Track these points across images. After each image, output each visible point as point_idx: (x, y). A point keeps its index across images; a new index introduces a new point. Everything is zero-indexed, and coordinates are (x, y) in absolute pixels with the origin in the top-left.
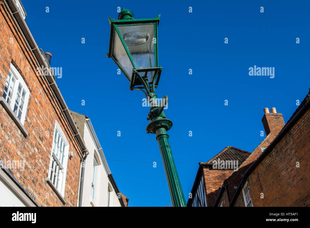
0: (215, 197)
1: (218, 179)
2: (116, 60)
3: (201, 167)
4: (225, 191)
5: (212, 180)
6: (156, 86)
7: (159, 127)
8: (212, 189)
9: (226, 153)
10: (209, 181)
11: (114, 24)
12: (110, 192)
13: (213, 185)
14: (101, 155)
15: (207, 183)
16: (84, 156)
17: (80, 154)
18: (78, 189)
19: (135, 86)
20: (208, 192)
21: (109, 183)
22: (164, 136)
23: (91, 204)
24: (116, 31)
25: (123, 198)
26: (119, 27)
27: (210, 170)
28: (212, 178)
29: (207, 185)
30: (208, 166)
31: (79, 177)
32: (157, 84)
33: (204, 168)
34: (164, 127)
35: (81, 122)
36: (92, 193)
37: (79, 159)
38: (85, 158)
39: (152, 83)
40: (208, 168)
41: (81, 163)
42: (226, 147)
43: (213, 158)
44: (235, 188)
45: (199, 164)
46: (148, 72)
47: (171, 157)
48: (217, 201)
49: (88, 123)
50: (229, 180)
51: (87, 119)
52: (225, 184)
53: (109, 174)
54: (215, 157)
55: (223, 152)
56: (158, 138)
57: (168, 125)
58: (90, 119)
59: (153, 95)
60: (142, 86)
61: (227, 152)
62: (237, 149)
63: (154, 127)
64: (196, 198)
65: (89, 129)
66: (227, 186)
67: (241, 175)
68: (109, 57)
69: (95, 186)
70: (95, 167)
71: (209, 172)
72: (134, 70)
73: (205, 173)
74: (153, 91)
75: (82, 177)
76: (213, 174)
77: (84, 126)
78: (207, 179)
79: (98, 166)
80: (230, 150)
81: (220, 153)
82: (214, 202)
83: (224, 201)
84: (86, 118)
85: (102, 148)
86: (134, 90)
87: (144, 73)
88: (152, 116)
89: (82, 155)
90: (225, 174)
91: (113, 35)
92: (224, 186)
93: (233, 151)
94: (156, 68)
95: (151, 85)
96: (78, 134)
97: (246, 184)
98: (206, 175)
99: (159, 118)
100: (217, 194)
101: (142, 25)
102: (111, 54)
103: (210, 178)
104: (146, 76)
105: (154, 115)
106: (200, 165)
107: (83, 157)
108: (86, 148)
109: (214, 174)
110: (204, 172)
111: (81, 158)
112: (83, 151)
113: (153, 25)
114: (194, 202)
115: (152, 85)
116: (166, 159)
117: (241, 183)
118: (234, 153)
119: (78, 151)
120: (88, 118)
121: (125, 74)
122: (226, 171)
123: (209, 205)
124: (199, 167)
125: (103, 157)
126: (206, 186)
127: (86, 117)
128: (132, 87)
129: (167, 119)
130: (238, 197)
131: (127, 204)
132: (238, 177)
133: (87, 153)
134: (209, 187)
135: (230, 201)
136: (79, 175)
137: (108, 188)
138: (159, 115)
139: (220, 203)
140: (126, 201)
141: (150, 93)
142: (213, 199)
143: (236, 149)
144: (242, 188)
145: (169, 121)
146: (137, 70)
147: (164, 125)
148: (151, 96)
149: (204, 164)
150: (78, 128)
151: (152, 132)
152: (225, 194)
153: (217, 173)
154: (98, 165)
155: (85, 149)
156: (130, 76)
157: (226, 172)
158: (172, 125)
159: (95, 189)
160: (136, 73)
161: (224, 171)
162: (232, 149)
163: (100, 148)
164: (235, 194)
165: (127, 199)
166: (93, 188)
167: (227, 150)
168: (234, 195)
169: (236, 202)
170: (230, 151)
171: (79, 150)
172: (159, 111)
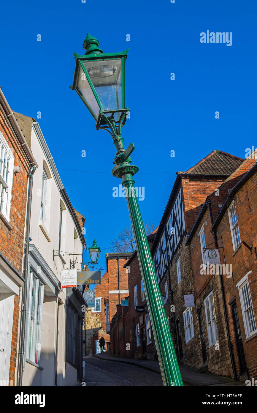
0: (196, 216)
1: (200, 193)
2: (80, 93)
3: (179, 178)
4: (208, 210)
5: (193, 195)
6: (123, 125)
7: (125, 173)
8: (191, 205)
9: (212, 160)
10: (188, 196)
11: (80, 60)
12: (63, 211)
13: (193, 200)
14: (52, 166)
15: (186, 198)
16: (32, 170)
17: (26, 167)
18: (25, 210)
19: (101, 126)
20: (187, 209)
21: (61, 199)
22: (129, 182)
23: (40, 227)
24: (81, 67)
25: (78, 217)
26: (85, 63)
27: (190, 181)
28: (193, 191)
29: (186, 200)
30: (188, 176)
31: (26, 196)
32: (124, 123)
33: (183, 179)
34: (130, 173)
35: (27, 126)
36: (41, 213)
37: (26, 174)
38: (33, 173)
39: (119, 122)
40: (188, 179)
41: (28, 178)
42: (213, 152)
43: (195, 166)
44: (220, 206)
45: (177, 173)
46: (115, 113)
47: (137, 203)
48: (197, 221)
49: (36, 127)
50: (212, 196)
51: (35, 123)
52: (207, 202)
53: (61, 188)
54: (197, 164)
55: (208, 157)
56: (124, 184)
57: (134, 171)
58: (38, 123)
59: (119, 138)
60: (107, 125)
61: (214, 158)
62: (227, 154)
63: (120, 173)
64: (171, 217)
65: (37, 135)
66: (210, 204)
67: (228, 191)
68: (73, 89)
69: (44, 205)
70: (45, 180)
71: (190, 184)
72: (100, 112)
73: (184, 186)
74: (120, 134)
75: (29, 195)
76: (194, 187)
77: (31, 131)
78: (186, 193)
79: (48, 180)
80: (218, 155)
81: (204, 158)
82: (194, 222)
83: (206, 222)
84: (33, 121)
85: (52, 158)
86: (100, 129)
87: (111, 114)
88: (119, 162)
89: (30, 169)
90: (210, 187)
91: (79, 70)
92: (206, 204)
93: (221, 157)
94: (123, 109)
95: (117, 124)
96: (24, 144)
97: (232, 202)
98: (185, 187)
99: (126, 164)
100: (198, 212)
101: (109, 60)
102: (75, 86)
103: (190, 192)
104: (112, 117)
105: (121, 160)
106: (178, 175)
107: (30, 171)
108: (34, 160)
109: (196, 187)
110: (183, 184)
111: (27, 172)
112: (31, 163)
113: (121, 60)
114: (169, 220)
115: (119, 124)
116: (131, 206)
117: (226, 201)
118: (222, 160)
119: (24, 164)
120: (35, 121)
121: (90, 112)
122: (211, 182)
123: (187, 225)
124: (176, 177)
125: (54, 169)
126: (185, 202)
127: (33, 119)
128: (98, 127)
129: (133, 166)
130: (223, 218)
131: (84, 225)
132: (224, 193)
133: (35, 166)
134: (189, 203)
135: (213, 222)
136: (26, 194)
137: (61, 206)
138: (125, 160)
139: (201, 225)
140: (82, 221)
141: (116, 135)
142: (193, 218)
143: (225, 155)
144: (228, 208)
145: (136, 167)
146: (103, 113)
147: (130, 171)
148: (118, 139)
149: (183, 173)
150: (24, 137)
151: (118, 177)
152: (208, 213)
153: (199, 186)
154: (48, 178)
155: (33, 162)
156: (97, 115)
157: (210, 185)
158: (138, 170)
159: (44, 208)
160: (103, 115)
161: (208, 183)
162: (220, 154)
163: (51, 157)
164: (219, 214)
165: (83, 218)
166: (42, 207)
167: (213, 156)
168: (217, 216)
169: (220, 225)
170: (218, 157)
171: (26, 163)
172: (126, 157)
